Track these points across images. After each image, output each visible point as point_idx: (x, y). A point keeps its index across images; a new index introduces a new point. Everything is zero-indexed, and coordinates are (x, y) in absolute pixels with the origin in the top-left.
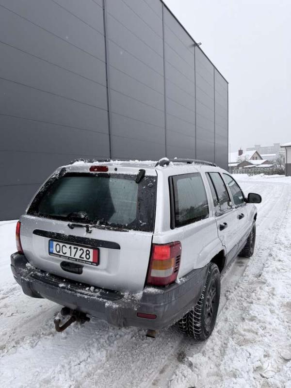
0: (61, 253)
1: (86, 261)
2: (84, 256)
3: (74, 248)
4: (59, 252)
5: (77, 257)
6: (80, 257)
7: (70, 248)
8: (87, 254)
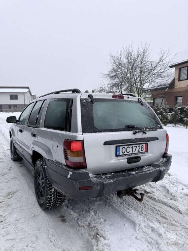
0: (126, 153)
1: (142, 152)
2: (140, 150)
3: (135, 146)
4: (125, 152)
5: (137, 152)
6: (138, 151)
7: (132, 147)
8: (142, 148)
